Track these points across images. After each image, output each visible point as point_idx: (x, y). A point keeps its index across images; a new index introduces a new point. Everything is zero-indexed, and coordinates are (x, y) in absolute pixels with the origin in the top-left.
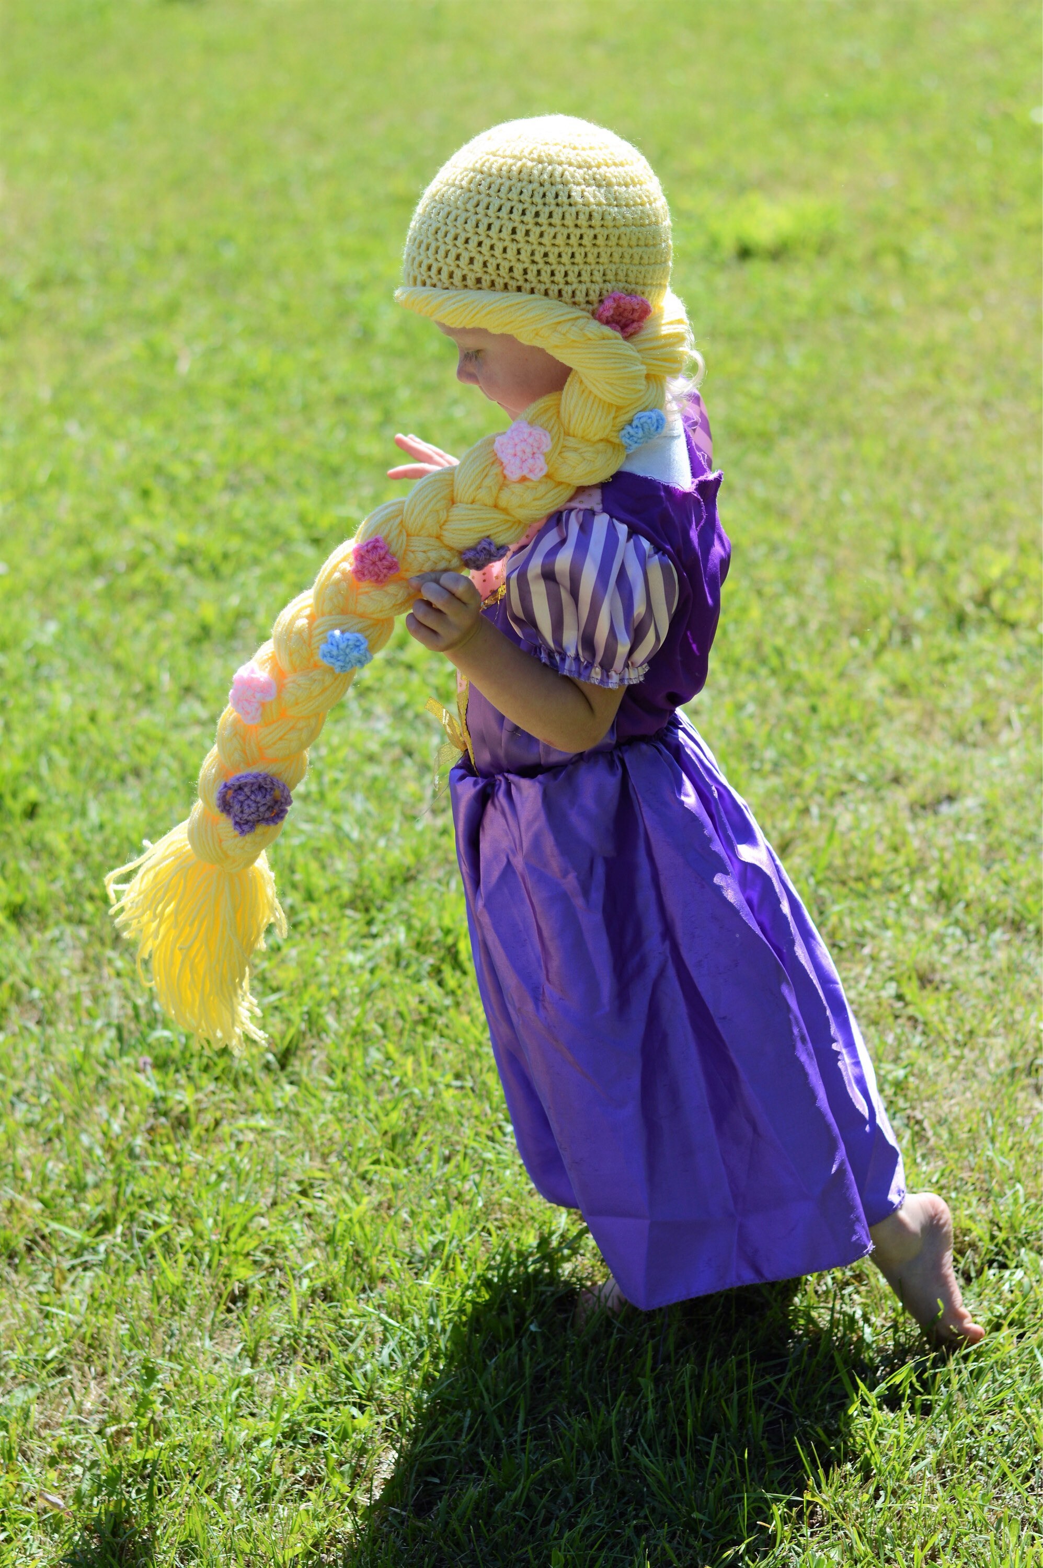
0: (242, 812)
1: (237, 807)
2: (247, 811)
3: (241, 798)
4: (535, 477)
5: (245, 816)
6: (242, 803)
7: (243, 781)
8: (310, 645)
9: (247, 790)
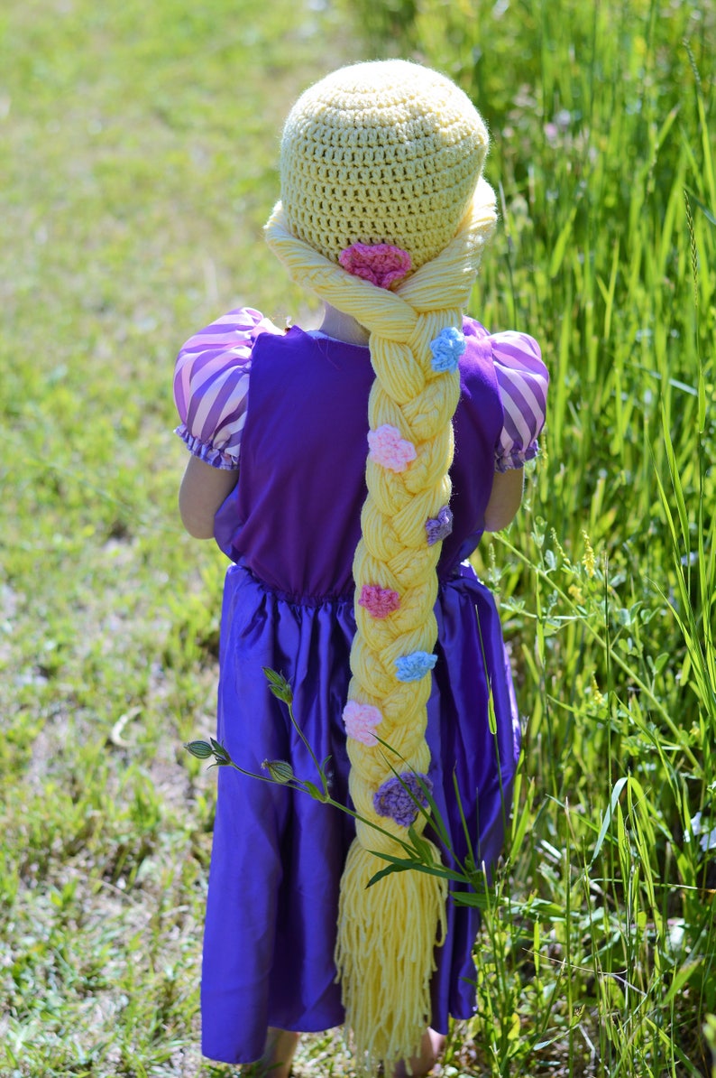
0: (399, 809)
1: (393, 807)
2: (402, 806)
3: (394, 799)
4: (413, 456)
5: (403, 811)
6: (395, 803)
7: (390, 786)
8: (386, 673)
9: (396, 792)
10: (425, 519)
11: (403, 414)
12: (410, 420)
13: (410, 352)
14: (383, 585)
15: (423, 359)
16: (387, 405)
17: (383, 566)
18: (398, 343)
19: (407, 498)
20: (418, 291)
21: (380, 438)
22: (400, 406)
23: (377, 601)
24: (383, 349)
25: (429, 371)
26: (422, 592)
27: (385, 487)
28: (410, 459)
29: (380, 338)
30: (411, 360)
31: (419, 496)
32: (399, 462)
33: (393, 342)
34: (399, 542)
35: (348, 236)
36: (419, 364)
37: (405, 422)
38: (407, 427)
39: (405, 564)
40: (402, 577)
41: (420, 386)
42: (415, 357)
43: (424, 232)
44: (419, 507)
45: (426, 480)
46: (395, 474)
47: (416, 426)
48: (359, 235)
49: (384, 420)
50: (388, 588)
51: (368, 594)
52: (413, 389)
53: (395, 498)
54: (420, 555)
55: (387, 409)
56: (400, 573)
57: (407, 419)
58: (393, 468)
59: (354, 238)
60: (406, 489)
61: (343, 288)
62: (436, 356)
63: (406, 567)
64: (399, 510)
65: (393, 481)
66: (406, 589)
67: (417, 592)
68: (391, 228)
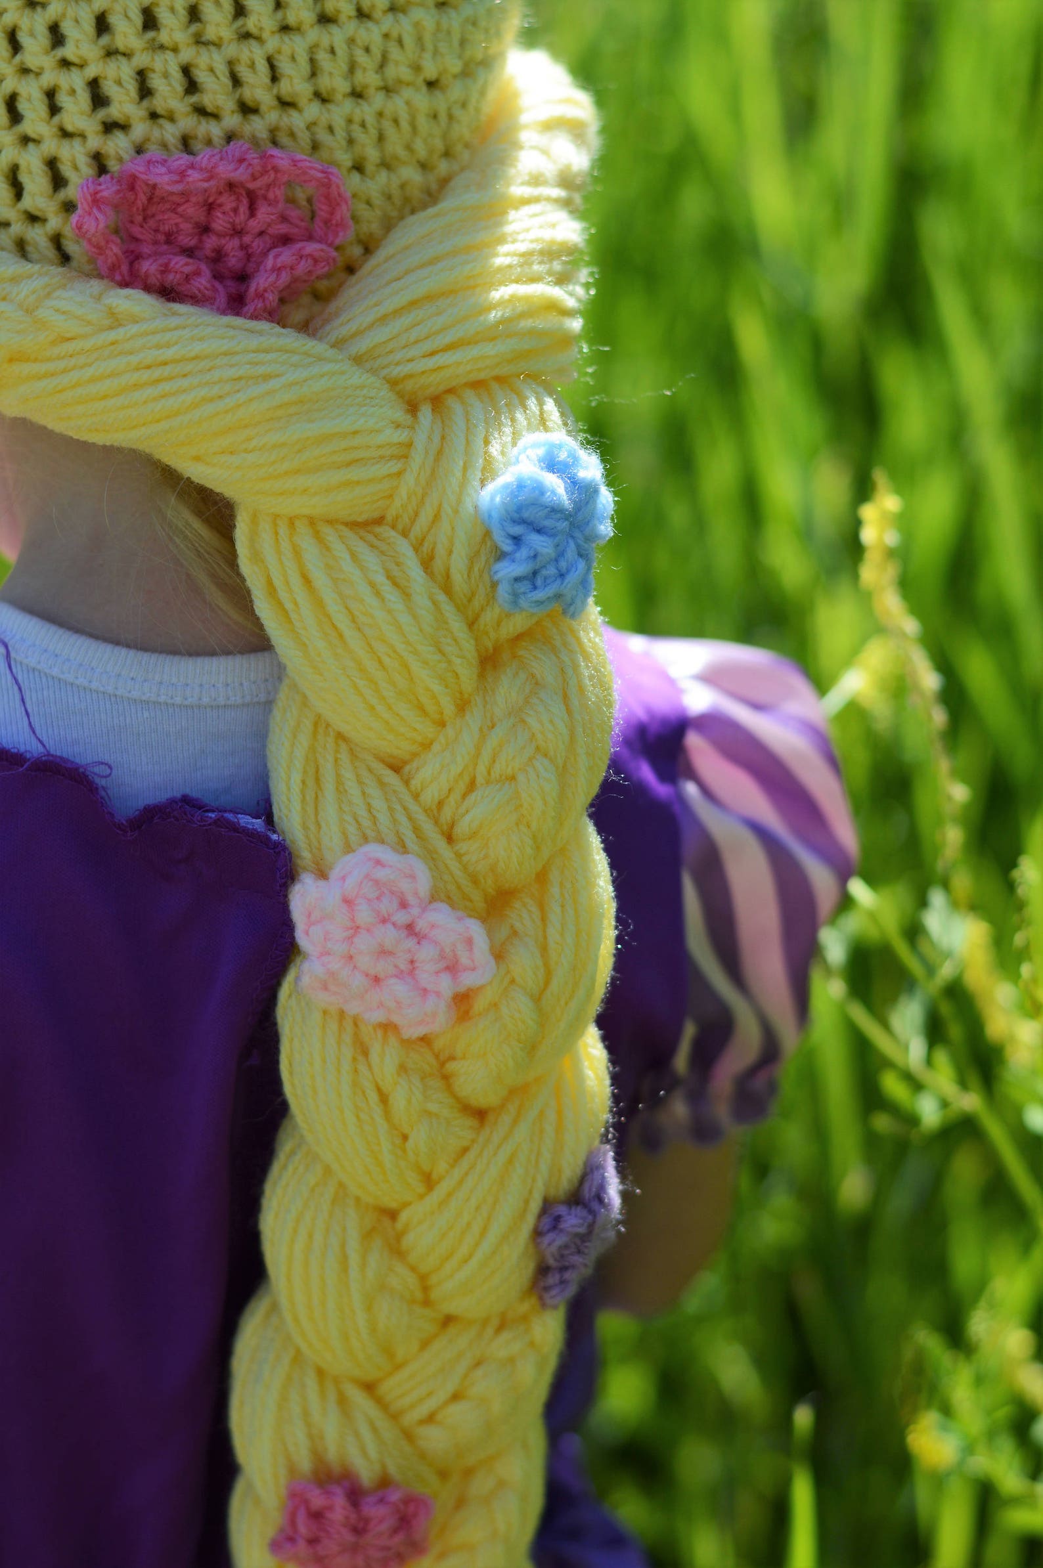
10: (535, 1206)
11: (416, 797)
12: (447, 814)
13: (404, 548)
14: (366, 1474)
15: (458, 566)
16: (348, 775)
17: (358, 1397)
18: (353, 525)
19: (463, 1129)
20: (398, 312)
21: (348, 902)
22: (396, 768)
23: (349, 1538)
24: (297, 552)
25: (489, 617)
26: (501, 1484)
27: (373, 1097)
28: (468, 980)
29: (276, 517)
30: (415, 572)
31: (506, 1119)
32: (425, 992)
33: (330, 522)
34: (427, 1303)
35: (95, 141)
36: (447, 589)
37: (428, 827)
38: (440, 844)
39: (450, 1387)
40: (435, 1439)
41: (467, 674)
42: (427, 564)
43: (378, 100)
44: (511, 1161)
45: (531, 1048)
46: (407, 1043)
47: (473, 835)
48: (140, 129)
49: (352, 829)
50: (385, 1483)
51: (317, 1516)
52: (436, 687)
53: (419, 1138)
54: (504, 1346)
55: (354, 790)
56: (430, 1419)
57: (435, 812)
58: (396, 1019)
59: (118, 146)
60: (454, 1095)
61: (112, 336)
62: (507, 546)
63: (456, 1397)
64: (429, 1182)
65: (403, 1069)
66: (443, 1475)
67: (481, 1485)
68: (257, 89)
